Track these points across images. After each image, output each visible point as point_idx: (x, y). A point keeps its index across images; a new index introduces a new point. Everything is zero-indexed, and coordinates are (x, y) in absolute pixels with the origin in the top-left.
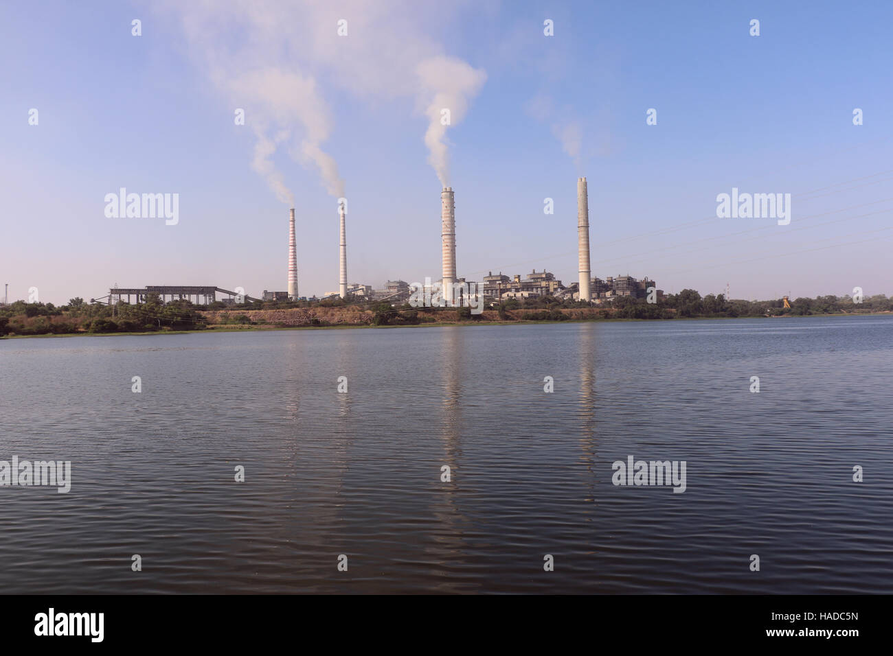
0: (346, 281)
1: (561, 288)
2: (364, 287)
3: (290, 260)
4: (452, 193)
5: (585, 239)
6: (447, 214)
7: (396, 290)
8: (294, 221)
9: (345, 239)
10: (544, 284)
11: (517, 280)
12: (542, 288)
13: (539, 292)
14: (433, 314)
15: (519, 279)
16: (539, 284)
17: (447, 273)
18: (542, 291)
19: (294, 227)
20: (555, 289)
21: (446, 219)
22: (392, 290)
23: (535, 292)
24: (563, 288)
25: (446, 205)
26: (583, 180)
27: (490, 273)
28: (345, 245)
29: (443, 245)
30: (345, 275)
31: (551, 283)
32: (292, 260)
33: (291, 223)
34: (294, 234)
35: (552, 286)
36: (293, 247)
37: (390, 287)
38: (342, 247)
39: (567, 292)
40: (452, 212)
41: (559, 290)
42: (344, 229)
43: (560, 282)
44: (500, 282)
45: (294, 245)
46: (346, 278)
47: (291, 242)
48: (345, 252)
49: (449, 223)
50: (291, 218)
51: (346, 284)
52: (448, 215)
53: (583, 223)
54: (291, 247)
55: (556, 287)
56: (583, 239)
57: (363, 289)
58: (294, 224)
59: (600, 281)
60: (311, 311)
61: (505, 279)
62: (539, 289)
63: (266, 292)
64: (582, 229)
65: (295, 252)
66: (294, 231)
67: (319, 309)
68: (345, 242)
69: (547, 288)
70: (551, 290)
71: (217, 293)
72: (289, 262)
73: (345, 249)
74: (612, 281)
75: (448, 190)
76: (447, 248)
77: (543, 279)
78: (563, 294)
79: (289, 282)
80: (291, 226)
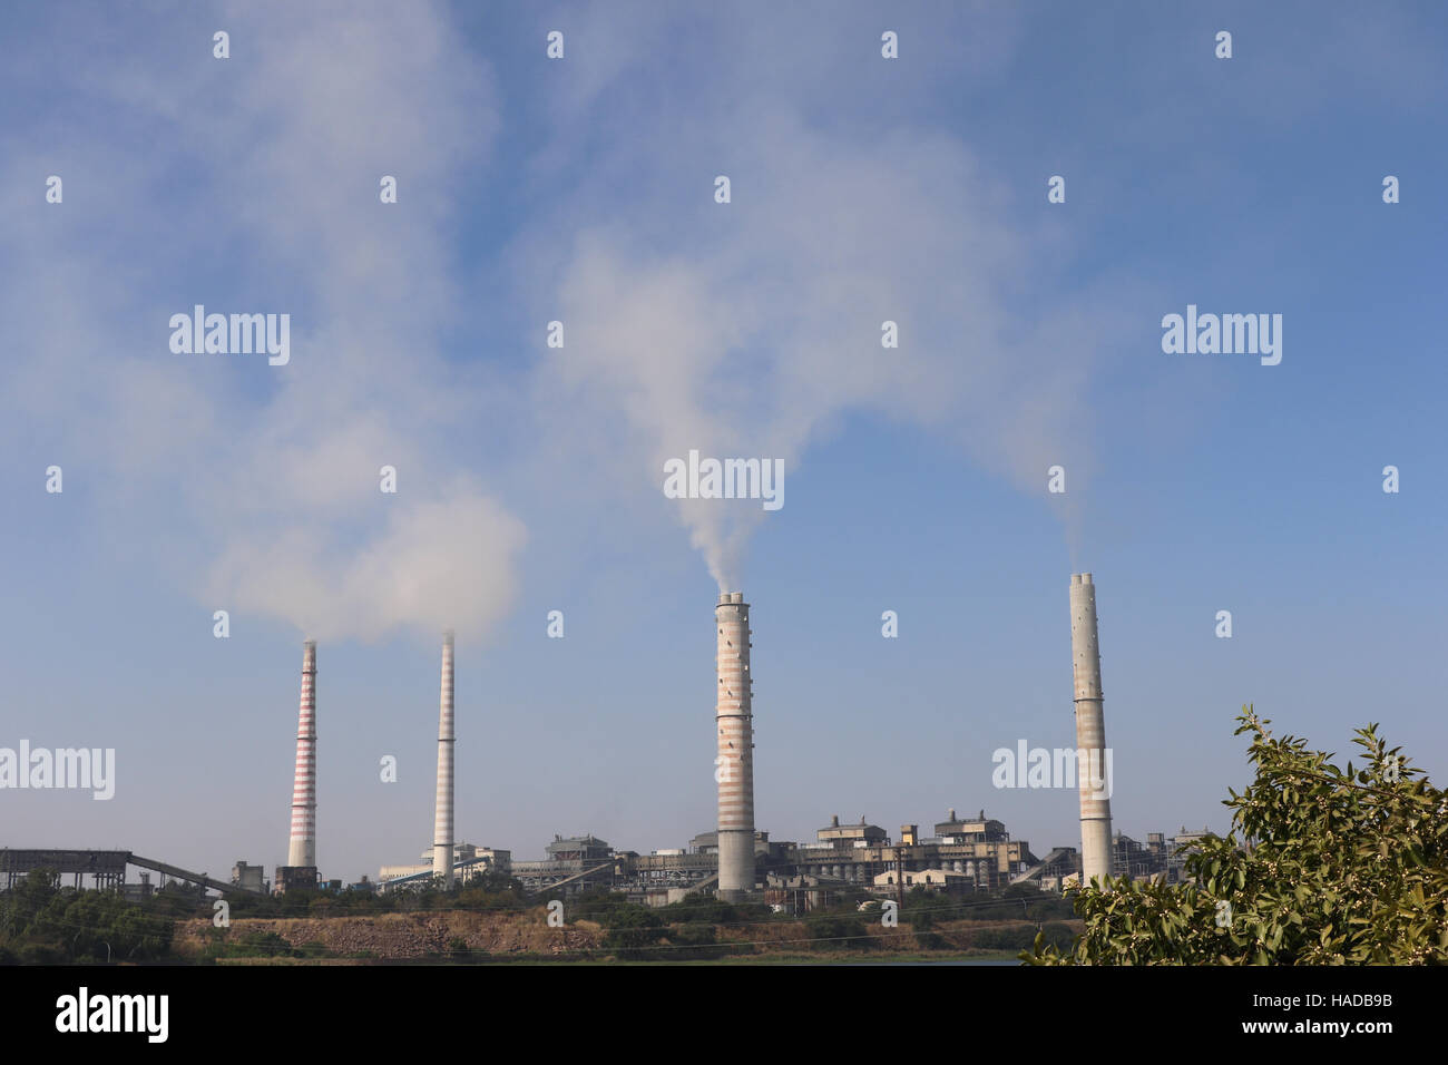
0: (450, 837)
1: (1027, 864)
2: (491, 854)
3: (298, 778)
4: (743, 609)
5: (1095, 733)
6: (731, 661)
7: (578, 864)
8: (312, 673)
9: (451, 724)
10: (982, 850)
11: (908, 839)
12: (976, 861)
13: (970, 872)
14: (746, 932)
15: (915, 838)
16: (969, 849)
17: (730, 818)
18: (977, 869)
19: (312, 690)
20: (1013, 866)
21: (728, 675)
22: (567, 863)
23: (958, 870)
24: (1031, 861)
25: (728, 638)
26: (1085, 579)
27: (836, 819)
28: (451, 741)
29: (721, 742)
30: (450, 820)
31: (1002, 849)
32: (305, 778)
33: (305, 678)
34: (312, 707)
35: (1005, 856)
36: (306, 744)
37: (560, 856)
38: (442, 746)
39: (1048, 874)
40: (744, 658)
41: (1023, 867)
42: (452, 698)
43: (1024, 845)
44: (864, 844)
45: (311, 739)
46: (450, 828)
47: (303, 728)
48: (451, 759)
49: (737, 684)
50: (306, 665)
51: (449, 846)
52: (734, 666)
53: (1087, 690)
54: (302, 744)
55: (1014, 857)
56: (1089, 733)
57: (486, 859)
58: (313, 683)
59: (1131, 843)
60: (436, 920)
61: (875, 836)
62: (969, 864)
63: (242, 866)
64: (1086, 706)
65: (311, 757)
66: (312, 699)
67: (455, 916)
68: (451, 732)
69: (992, 862)
70: (1003, 867)
71: (129, 867)
72: (294, 783)
73: (451, 751)
74: (1161, 845)
75: (734, 599)
76: (730, 751)
77: (980, 837)
78: (1038, 877)
79: (293, 838)
80: (305, 687)
